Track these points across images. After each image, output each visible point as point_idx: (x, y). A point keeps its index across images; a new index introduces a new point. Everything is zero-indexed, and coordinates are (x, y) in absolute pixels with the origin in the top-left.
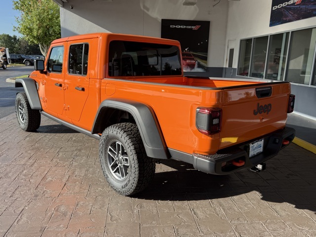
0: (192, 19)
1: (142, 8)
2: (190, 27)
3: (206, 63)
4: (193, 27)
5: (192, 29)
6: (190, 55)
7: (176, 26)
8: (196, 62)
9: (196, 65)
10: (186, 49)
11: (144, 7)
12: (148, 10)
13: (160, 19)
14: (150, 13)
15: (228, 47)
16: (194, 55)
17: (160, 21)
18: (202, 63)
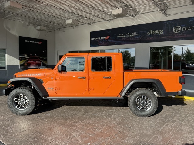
0: (37, 38)
1: (5, 28)
2: (36, 42)
3: (47, 63)
4: (38, 43)
5: (37, 43)
6: (38, 58)
7: (28, 41)
8: (42, 62)
9: (42, 64)
10: (35, 55)
11: (7, 27)
12: (9, 29)
13: (18, 36)
14: (11, 32)
15: (58, 54)
16: (40, 58)
17: (18, 37)
18: (45, 63)
